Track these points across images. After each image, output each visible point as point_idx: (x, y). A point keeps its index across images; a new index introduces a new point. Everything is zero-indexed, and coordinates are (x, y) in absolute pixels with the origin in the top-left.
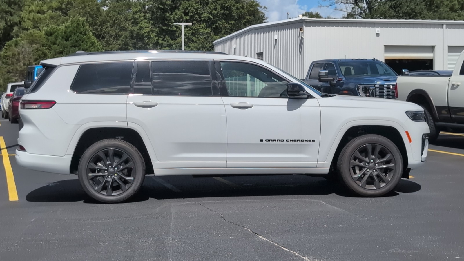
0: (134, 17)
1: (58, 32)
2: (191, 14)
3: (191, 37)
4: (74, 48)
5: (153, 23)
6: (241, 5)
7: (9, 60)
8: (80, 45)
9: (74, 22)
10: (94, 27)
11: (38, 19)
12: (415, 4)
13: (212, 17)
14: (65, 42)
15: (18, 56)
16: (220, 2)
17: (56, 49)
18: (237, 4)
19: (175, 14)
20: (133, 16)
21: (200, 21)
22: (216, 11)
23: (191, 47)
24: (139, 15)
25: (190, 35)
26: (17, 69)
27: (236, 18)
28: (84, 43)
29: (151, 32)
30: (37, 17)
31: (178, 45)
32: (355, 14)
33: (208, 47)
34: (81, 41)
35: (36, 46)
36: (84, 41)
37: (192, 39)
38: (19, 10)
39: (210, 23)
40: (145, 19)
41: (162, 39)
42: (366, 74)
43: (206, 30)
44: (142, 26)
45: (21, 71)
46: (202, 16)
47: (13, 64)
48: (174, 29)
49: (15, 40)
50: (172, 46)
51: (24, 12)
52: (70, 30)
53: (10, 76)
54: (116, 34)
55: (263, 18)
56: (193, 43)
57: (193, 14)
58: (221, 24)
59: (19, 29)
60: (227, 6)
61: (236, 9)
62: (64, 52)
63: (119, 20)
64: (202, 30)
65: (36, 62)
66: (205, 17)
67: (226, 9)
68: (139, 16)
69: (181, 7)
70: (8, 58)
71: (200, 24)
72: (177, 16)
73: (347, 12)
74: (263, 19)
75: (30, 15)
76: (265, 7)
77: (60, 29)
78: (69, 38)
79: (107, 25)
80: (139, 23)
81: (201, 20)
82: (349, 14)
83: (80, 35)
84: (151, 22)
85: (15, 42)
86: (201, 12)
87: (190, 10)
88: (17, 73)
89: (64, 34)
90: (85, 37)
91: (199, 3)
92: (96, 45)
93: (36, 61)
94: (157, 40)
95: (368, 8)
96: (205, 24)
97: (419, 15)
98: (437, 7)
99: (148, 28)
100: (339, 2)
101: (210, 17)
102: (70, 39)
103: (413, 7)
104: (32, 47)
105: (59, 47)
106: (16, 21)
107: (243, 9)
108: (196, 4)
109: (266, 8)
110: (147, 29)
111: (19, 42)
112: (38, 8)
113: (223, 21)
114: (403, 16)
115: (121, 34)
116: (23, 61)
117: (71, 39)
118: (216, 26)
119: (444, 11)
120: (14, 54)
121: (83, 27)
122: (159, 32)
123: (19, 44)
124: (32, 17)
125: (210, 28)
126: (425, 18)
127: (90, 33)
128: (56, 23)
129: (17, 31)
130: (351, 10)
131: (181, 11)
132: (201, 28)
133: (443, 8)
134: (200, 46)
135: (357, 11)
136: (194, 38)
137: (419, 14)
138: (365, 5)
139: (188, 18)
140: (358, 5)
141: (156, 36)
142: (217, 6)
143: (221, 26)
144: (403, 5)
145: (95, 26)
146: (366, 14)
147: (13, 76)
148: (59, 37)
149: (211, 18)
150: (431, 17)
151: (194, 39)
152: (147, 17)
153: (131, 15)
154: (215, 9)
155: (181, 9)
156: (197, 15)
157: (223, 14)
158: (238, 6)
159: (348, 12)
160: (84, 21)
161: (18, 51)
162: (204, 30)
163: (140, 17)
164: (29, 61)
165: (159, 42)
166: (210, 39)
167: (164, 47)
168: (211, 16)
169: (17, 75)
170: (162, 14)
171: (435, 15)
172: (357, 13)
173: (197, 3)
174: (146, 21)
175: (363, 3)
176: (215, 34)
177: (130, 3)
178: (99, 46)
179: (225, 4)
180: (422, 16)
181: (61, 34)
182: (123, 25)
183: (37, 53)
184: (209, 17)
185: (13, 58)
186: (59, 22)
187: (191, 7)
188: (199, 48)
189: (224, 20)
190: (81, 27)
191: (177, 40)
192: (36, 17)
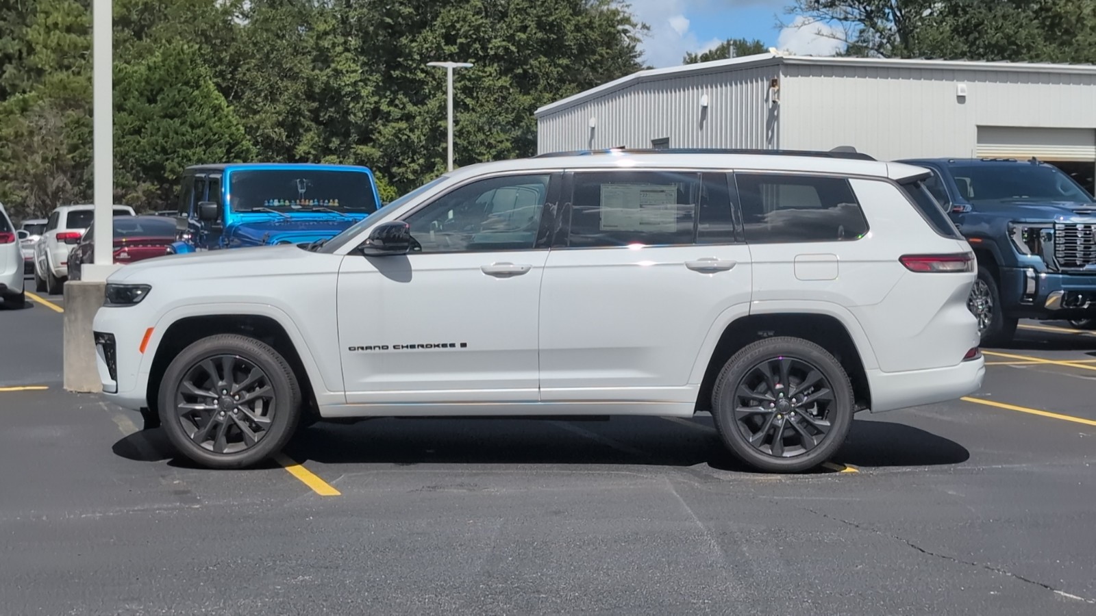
0: (320, 46)
1: (129, 80)
2: (463, 40)
3: (462, 97)
4: (168, 120)
5: (365, 60)
6: (587, 20)
7: (6, 147)
8: (185, 113)
9: (170, 56)
10: (217, 69)
11: (69, 46)
12: (1016, 25)
13: (513, 48)
14: (147, 105)
15: (28, 139)
16: (535, 12)
17: (125, 122)
18: (577, 18)
19: (422, 40)
20: (317, 44)
21: (484, 58)
22: (524, 33)
23: (461, 123)
24: (331, 40)
25: (459, 92)
26: (27, 171)
27: (575, 51)
28: (193, 108)
29: (361, 84)
30: (68, 41)
31: (430, 117)
32: (866, 47)
33: (504, 123)
34: (186, 102)
35: (73, 113)
36: (196, 104)
37: (465, 104)
38: (18, 23)
39: (508, 63)
40: (347, 50)
41: (388, 100)
42: (1017, 197)
43: (500, 80)
44: (339, 67)
45: (35, 176)
46: (490, 46)
47: (15, 156)
48: (420, 77)
49: (21, 97)
50: (414, 118)
51: (35, 29)
52: (160, 75)
53: (10, 188)
54: (271, 86)
55: (630, 52)
56: (465, 113)
57: (469, 40)
58: (536, 67)
59: (20, 71)
60: (553, 21)
61: (573, 28)
62: (143, 130)
63: (279, 51)
64: (490, 80)
65: (75, 154)
66: (499, 47)
67: (549, 29)
68: (331, 42)
69: (438, 22)
70: (5, 142)
71: (485, 66)
72: (425, 46)
73: (846, 41)
74: (631, 55)
75: (49, 37)
76: (644, 27)
77: (136, 72)
78: (158, 93)
79: (248, 63)
80: (333, 61)
81: (488, 55)
82: (851, 45)
83: (184, 87)
84: (363, 57)
85: (21, 103)
86: (486, 36)
87: (460, 30)
88: (25, 182)
89: (144, 86)
90: (196, 93)
91: (483, 14)
92: (225, 113)
93: (75, 152)
94: (375, 102)
95: (899, 31)
96: (496, 65)
97: (1024, 51)
98: (1067, 32)
99: (354, 74)
100: (827, 16)
101: (508, 49)
102: (159, 98)
103: (1012, 32)
104: (63, 115)
105: (132, 116)
106: (11, 51)
107: (592, 29)
108: (476, 17)
109: (648, 28)
110: (352, 75)
111: (31, 103)
112: (70, 20)
113: (544, 59)
114: (985, 54)
115: (284, 87)
116: (41, 152)
117: (163, 99)
118: (524, 70)
119: (1087, 43)
120: (20, 133)
121: (193, 69)
122: (381, 84)
123: (30, 108)
124: (56, 41)
125: (510, 75)
126: (1039, 60)
127: (209, 84)
128: (121, 56)
129: (13, 76)
130: (856, 37)
131: (437, 32)
132: (488, 76)
133: (1083, 36)
134: (483, 119)
135: (871, 38)
136: (468, 101)
137: (1025, 49)
138: (892, 25)
139: (454, 49)
140: (874, 26)
141: (373, 94)
142: (527, 21)
143: (536, 71)
144: (987, 25)
145: (219, 67)
146: (894, 47)
147: (15, 188)
148: (132, 92)
149: (512, 52)
150: (1054, 57)
151: (468, 103)
152: (350, 45)
153: (311, 40)
154: (524, 29)
155: (437, 26)
156: (477, 42)
157: (542, 41)
158: (579, 21)
159: (850, 41)
160: (194, 54)
161: (29, 126)
162: (493, 80)
163: (334, 45)
164: (57, 152)
165: (381, 108)
166: (509, 104)
167: (394, 122)
168: (513, 45)
169: (26, 185)
170: (389, 38)
171: (1064, 53)
172: (871, 45)
173: (478, 13)
174: (349, 55)
175: (888, 20)
176: (520, 92)
177: (305, 10)
178: (230, 117)
179: (547, 16)
180: (1033, 53)
181: (137, 85)
182: (288, 66)
183: (77, 132)
184: (506, 49)
185: (17, 143)
186: (129, 54)
187: (461, 23)
188: (480, 125)
189: (545, 56)
190: (188, 69)
191: (427, 104)
192: (65, 42)
